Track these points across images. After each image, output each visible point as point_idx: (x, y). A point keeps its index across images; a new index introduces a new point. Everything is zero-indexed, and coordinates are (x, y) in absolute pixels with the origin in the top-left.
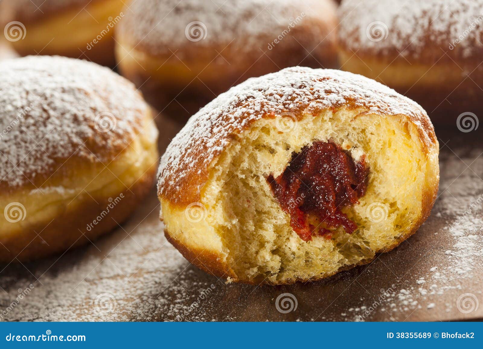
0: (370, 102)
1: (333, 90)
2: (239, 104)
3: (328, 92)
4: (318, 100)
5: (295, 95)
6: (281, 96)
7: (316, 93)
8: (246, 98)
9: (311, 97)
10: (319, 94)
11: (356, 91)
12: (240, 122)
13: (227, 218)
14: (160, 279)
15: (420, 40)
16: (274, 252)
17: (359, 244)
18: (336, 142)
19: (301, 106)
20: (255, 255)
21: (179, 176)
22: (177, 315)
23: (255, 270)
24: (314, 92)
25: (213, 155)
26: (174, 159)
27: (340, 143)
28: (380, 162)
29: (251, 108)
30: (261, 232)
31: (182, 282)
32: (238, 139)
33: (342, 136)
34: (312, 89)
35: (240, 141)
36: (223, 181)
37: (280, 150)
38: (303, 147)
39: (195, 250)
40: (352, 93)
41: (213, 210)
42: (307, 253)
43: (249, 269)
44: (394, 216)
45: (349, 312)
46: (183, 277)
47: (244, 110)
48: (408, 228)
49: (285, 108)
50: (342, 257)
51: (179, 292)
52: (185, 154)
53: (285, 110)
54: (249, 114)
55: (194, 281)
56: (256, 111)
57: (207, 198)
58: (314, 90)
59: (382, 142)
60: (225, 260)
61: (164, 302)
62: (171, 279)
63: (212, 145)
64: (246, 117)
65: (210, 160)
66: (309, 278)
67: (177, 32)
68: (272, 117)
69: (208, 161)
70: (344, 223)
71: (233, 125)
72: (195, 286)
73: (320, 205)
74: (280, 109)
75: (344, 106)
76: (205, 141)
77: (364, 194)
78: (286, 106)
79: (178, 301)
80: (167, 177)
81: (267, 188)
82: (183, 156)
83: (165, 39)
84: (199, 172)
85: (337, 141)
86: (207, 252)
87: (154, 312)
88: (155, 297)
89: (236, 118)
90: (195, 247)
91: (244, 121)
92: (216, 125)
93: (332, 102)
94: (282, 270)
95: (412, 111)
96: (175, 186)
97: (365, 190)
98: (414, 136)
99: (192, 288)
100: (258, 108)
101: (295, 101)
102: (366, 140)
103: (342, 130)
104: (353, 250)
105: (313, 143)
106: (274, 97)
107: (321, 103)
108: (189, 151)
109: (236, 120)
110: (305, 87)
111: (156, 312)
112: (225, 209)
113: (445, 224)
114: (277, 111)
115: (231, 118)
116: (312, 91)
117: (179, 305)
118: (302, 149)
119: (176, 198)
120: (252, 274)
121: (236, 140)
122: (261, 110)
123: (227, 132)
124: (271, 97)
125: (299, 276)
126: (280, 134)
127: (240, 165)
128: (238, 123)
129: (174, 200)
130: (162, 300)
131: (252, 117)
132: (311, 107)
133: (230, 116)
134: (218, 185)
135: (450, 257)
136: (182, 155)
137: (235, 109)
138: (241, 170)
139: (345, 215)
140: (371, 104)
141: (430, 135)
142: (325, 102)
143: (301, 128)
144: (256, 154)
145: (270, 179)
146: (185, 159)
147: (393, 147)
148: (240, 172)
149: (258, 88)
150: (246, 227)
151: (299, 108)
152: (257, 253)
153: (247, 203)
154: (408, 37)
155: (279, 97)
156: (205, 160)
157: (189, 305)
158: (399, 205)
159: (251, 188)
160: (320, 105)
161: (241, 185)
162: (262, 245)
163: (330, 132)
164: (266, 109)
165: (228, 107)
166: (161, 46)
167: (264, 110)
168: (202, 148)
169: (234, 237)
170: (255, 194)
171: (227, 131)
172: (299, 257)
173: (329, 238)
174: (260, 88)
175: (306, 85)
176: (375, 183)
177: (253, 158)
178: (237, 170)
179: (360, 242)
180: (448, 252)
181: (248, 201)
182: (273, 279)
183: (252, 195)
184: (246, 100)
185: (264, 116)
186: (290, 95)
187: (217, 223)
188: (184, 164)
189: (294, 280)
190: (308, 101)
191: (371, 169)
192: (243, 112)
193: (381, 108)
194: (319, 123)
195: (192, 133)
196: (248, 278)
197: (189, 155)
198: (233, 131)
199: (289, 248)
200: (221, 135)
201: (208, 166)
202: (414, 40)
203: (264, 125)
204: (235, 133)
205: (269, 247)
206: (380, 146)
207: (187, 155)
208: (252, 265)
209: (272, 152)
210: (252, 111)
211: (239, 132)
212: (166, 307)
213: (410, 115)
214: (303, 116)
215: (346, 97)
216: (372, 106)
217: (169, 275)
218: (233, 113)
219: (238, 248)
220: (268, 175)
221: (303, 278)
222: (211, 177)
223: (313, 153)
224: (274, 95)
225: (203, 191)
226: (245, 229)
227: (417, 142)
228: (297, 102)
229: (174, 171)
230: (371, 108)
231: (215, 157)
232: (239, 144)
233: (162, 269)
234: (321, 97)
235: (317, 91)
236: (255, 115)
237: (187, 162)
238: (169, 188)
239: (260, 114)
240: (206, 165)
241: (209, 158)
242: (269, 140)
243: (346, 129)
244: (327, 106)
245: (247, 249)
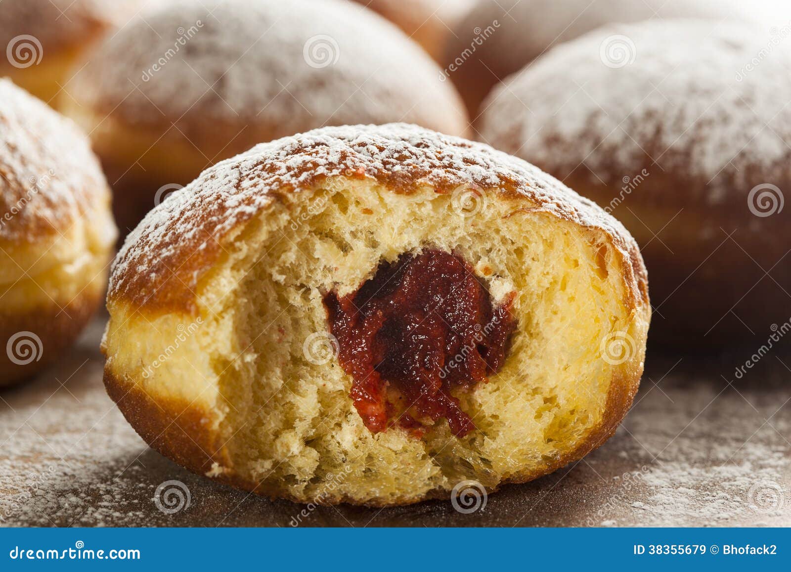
1: (479, 160)
2: (298, 151)
3: (469, 162)
4: (449, 169)
5: (406, 153)
6: (381, 149)
7: (448, 158)
8: (314, 144)
9: (437, 163)
10: (451, 161)
11: (521, 173)
12: (296, 176)
13: (238, 347)
14: (74, 470)
15: (634, 157)
16: (309, 442)
17: (470, 460)
18: (465, 256)
19: (417, 172)
20: (272, 437)
21: (160, 254)
22: (99, 523)
23: (268, 464)
24: (443, 157)
25: (234, 220)
26: (156, 228)
27: (473, 260)
28: (540, 315)
29: (322, 157)
30: (292, 398)
31: (117, 480)
32: (287, 204)
33: (478, 248)
34: (440, 153)
35: (290, 207)
36: (243, 273)
37: (360, 246)
38: (402, 251)
39: (161, 401)
40: (511, 173)
41: (214, 323)
42: (370, 457)
43: (256, 459)
44: (548, 418)
46: (119, 473)
47: (308, 158)
48: (574, 441)
49: (385, 168)
50: (437, 471)
51: (108, 492)
52: (179, 219)
53: (385, 171)
54: (316, 165)
55: (141, 482)
56: (331, 164)
57: (208, 299)
58: (442, 155)
59: (550, 277)
60: (215, 426)
61: (77, 503)
62: (96, 473)
63: (237, 204)
64: (310, 169)
65: (228, 228)
66: (368, 498)
67: (183, 87)
68: (357, 176)
69: (223, 229)
70: (451, 413)
71: (281, 178)
72: (142, 488)
73: (411, 372)
74: (376, 168)
75: (496, 188)
76: (223, 197)
77: (499, 371)
78: (388, 166)
79: (106, 504)
80: (134, 259)
81: (321, 314)
82: (174, 223)
83: (158, 95)
84: (203, 246)
85: (469, 256)
87: (55, 512)
88: (62, 493)
89: (289, 169)
90: (164, 394)
91: (304, 176)
92: (250, 176)
93: (475, 176)
94: (317, 479)
96: (150, 272)
97: (502, 364)
98: (614, 274)
99: (134, 490)
100: (334, 158)
101: (405, 163)
102: (520, 269)
103: (479, 236)
104: (459, 468)
105: (423, 250)
106: (367, 149)
107: (454, 174)
108: (188, 214)
109: (289, 172)
110: (427, 146)
111: (59, 514)
112: (237, 329)
114: (370, 170)
115: (279, 168)
116: (439, 156)
117: (105, 510)
118: (400, 256)
119: (145, 296)
120: (261, 470)
121: (282, 203)
122: (339, 164)
123: (268, 187)
124: (361, 148)
125: (349, 492)
126: (366, 215)
127: (279, 258)
128: (292, 176)
129: (142, 298)
130: (73, 499)
131: (321, 170)
132: (434, 176)
133: (278, 164)
134: (233, 277)
135: (641, 511)
136: (171, 221)
137: (289, 156)
138: (280, 266)
139: (457, 401)
140: (544, 198)
142: (460, 173)
143: (408, 211)
144: (314, 244)
145: (330, 300)
146: (178, 225)
147: (569, 290)
148: (277, 268)
149: (337, 135)
150: (268, 378)
151: (412, 174)
152: (277, 435)
153: (278, 333)
154: (614, 149)
155: (377, 151)
156: (219, 227)
157: (126, 513)
158: (561, 401)
159: (291, 309)
160: (453, 177)
161: (272, 295)
162: (289, 425)
163: (460, 233)
164: (349, 162)
165: (278, 152)
166: (146, 107)
167: (345, 164)
168: (216, 207)
169: (242, 389)
170: (296, 322)
171: (270, 185)
172: (353, 461)
173: (418, 434)
174: (342, 135)
175: (429, 144)
176: (522, 356)
177: (305, 248)
178: (272, 265)
179: (474, 459)
180: (637, 504)
181: (281, 331)
182: (297, 491)
183: (289, 322)
184: (313, 147)
185: (343, 172)
186: (398, 152)
187: (217, 350)
188: (174, 234)
189: (338, 499)
190: (431, 167)
191: (521, 324)
192: (304, 161)
193: (563, 208)
194: (443, 210)
195: (199, 189)
196: (251, 476)
197: (187, 220)
198: (281, 188)
199: (339, 443)
200: (256, 190)
201: (221, 236)
202: (623, 157)
203: (339, 189)
204: (284, 191)
205: (301, 427)
206: (546, 283)
207: (182, 220)
208: (263, 456)
209: (344, 248)
210: (322, 161)
211: (291, 190)
212: (79, 509)
213: (613, 235)
214: (417, 188)
215: (502, 175)
216: (546, 202)
217: (93, 467)
218: (285, 161)
219: (245, 413)
220: (328, 290)
221: (357, 498)
222: (224, 258)
223: (419, 270)
224: (367, 146)
225: (203, 282)
226: (264, 380)
227: (618, 286)
228: (408, 165)
229: (152, 247)
230: (544, 204)
231: (238, 222)
232: (288, 212)
233: (79, 458)
234: (455, 165)
235: (448, 156)
236: (327, 169)
237: (181, 230)
238: (136, 278)
239: (338, 169)
240: (218, 235)
241: (227, 222)
242: (342, 223)
243: (489, 238)
244: (464, 181)
245: (260, 423)
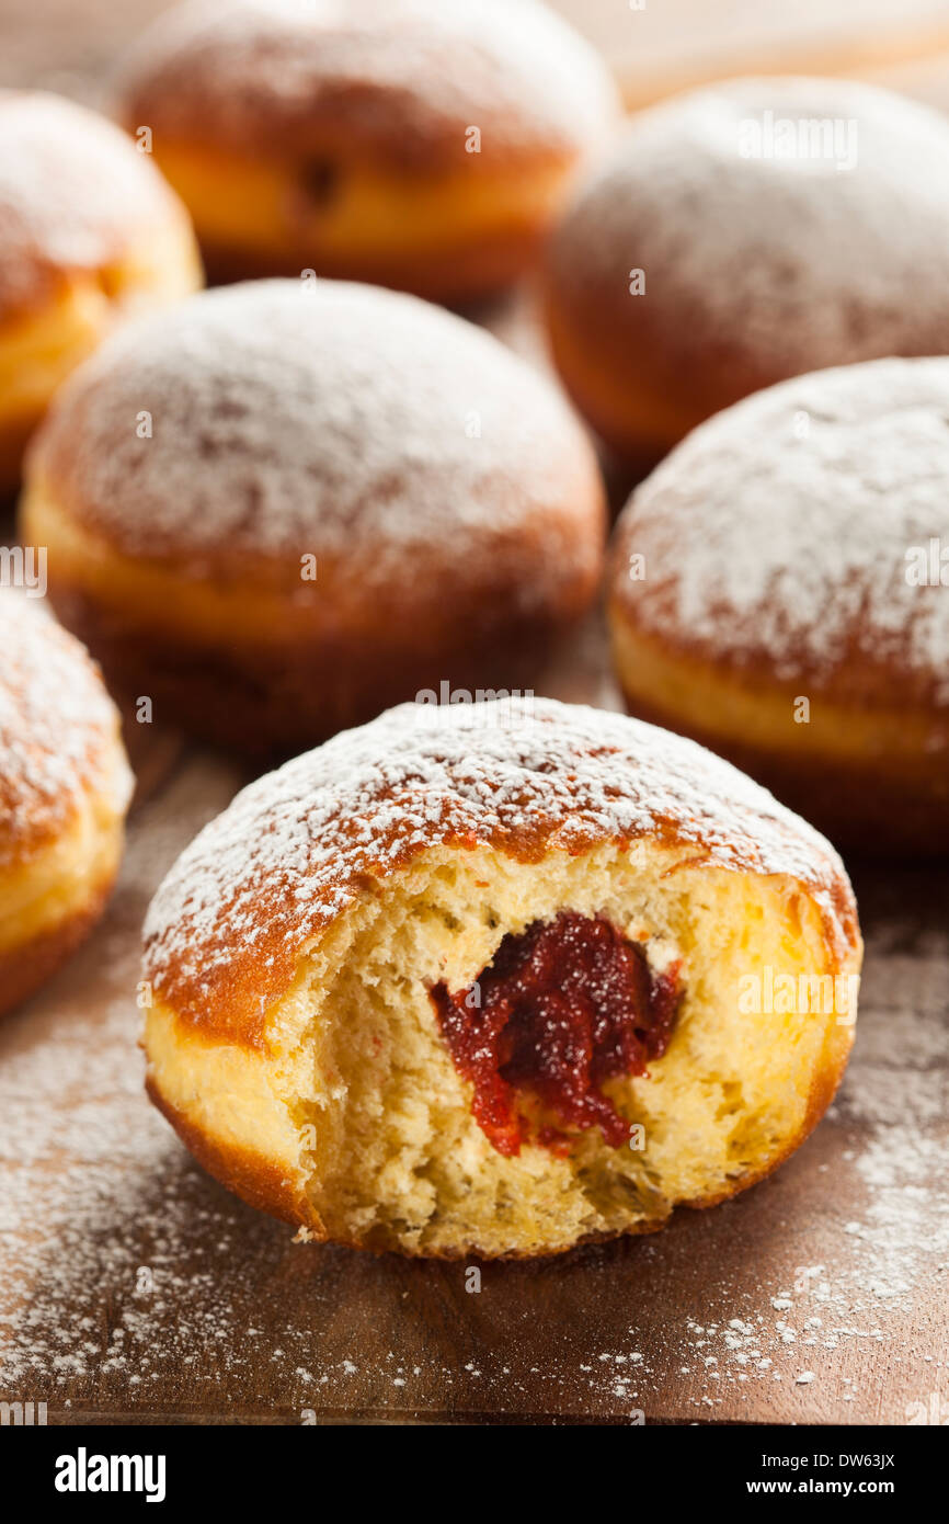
0: (712, 833)
1: (625, 788)
2: (384, 793)
3: (612, 792)
4: (586, 813)
5: (530, 792)
6: (495, 788)
7: (583, 790)
8: (404, 777)
9: (571, 802)
10: (590, 795)
11: (681, 796)
12: (386, 845)
13: (322, 1084)
14: (112, 1186)
15: (834, 642)
16: (420, 1172)
17: (633, 1177)
18: (613, 919)
19: (544, 825)
20: (372, 1175)
21: (212, 957)
22: (157, 1301)
23: (370, 1213)
24: (577, 789)
25: (309, 926)
26: (203, 906)
27: (623, 922)
28: (714, 980)
29: (416, 812)
30: (396, 1120)
31: (170, 1205)
32: (376, 890)
33: (630, 906)
34: (572, 779)
35: (380, 894)
36: (324, 993)
37: (474, 923)
38: (530, 922)
39: (224, 1146)
40: (670, 802)
41: (291, 1060)
42: (502, 1184)
43: (354, 1207)
44: (731, 1122)
45: (600, 1362)
46: (171, 1190)
47: (398, 813)
48: (764, 1156)
49: (502, 822)
50: (591, 1209)
51: (162, 1233)
52: (233, 903)
53: (502, 829)
54: (411, 828)
55: (203, 1208)
56: (429, 823)
57: (280, 1030)
58: (578, 783)
59: (726, 931)
60: (300, 1185)
61: (123, 1258)
62: (142, 1191)
63: (310, 895)
64: (404, 834)
65: (303, 937)
66: (502, 1250)
67: (201, 506)
68: (469, 845)
69: (295, 938)
70: (604, 1120)
71: (367, 850)
72: (205, 1222)
73: (549, 1067)
74: (490, 825)
75: (649, 836)
76: (290, 881)
77: (664, 1053)
78: (506, 818)
79: (160, 1259)
80: (176, 951)
81: (427, 1012)
82: (228, 907)
83: (167, 519)
84: (270, 962)
85: (617, 918)
86: (256, 1159)
87: (97, 1281)
88: (100, 1238)
89: (375, 833)
90: (229, 1140)
91: (396, 845)
92: (324, 840)
93: (622, 821)
94: (435, 1218)
95: (813, 865)
96: (199, 981)
97: (667, 1044)
98: (810, 933)
99: (194, 1227)
100: (434, 814)
101: (528, 809)
102: (686, 923)
103: (634, 893)
104: (619, 1192)
105: (557, 916)
106: (477, 789)
107: (593, 821)
108: (245, 897)
109: (375, 838)
110: (555, 769)
111: (103, 1284)
112: (321, 1063)
113: (847, 1144)
114: (482, 831)
115: (362, 830)
116: (572, 785)
117: (162, 1273)
118: (527, 926)
119: (196, 1012)
120: (361, 1222)
121: (371, 891)
122: (442, 822)
123: (349, 867)
124: (468, 786)
125: (477, 1242)
126: (480, 888)
127: (369, 952)
128: (380, 846)
129: (191, 1015)
130: (118, 1252)
131: (418, 836)
132: (567, 832)
133: (361, 823)
134: (311, 1000)
135: (858, 1243)
136: (223, 903)
137: (373, 803)
138: (370, 964)
139: (609, 1101)
140: (716, 838)
141: (847, 928)
142: (602, 819)
143: (535, 879)
144: (413, 929)
145: (439, 993)
146: (232, 914)
147: (753, 948)
148: (367, 968)
149: (433, 753)
150: (363, 1105)
151: (538, 827)
152: (378, 1170)
153: (372, 1045)
154: (805, 630)
155: (487, 790)
156: (289, 934)
157: (188, 1277)
158: (747, 1093)
159: (388, 1009)
160: (591, 827)
161: (363, 998)
162: (394, 1150)
163: (605, 894)
164: (454, 821)
165: (357, 794)
166: (151, 534)
167: (449, 823)
168: (282, 898)
169: (330, 1129)
170: (395, 1024)
171: (352, 864)
172: (480, 1192)
173: (563, 1154)
174: (441, 753)
175: (557, 765)
176: (693, 1028)
177: (404, 937)
178: (359, 964)
179: (637, 1172)
180: (853, 1227)
181: (376, 1041)
182: (411, 1240)
183: (386, 1026)
184: (404, 782)
185: (448, 838)
186: (518, 790)
187: (295, 1093)
188: (228, 929)
189: (463, 1250)
190: (562, 812)
191: (690, 994)
192: (394, 820)
193: (740, 851)
194: (581, 873)
195: (254, 847)
196: (348, 1232)
197: (245, 908)
198: (367, 868)
199: (459, 1165)
200: (334, 872)
201: (293, 949)
202: (818, 642)
203: (444, 860)
204: (371, 872)
205: (411, 1158)
206: (721, 941)
207: (237, 906)
208: (364, 1202)
209: (452, 923)
210: (418, 821)
211: (381, 872)
212: (127, 1273)
213: (807, 879)
214: (545, 851)
215: (657, 814)
216: (717, 845)
217: (137, 1180)
218: (369, 816)
219: (337, 1158)
220: (436, 982)
221: (488, 1250)
222: (300, 978)
223: (554, 940)
224: (476, 784)
225: (273, 1010)
226: (359, 1109)
227: (817, 949)
228: (533, 812)
229: (201, 941)
230: (714, 849)
231: (314, 930)
232: (378, 900)
233: (118, 1160)
234: (594, 804)
235: (584, 785)
236: (426, 833)
237: (237, 926)
238: (181, 982)
239: (440, 832)
240: (289, 948)
241: (300, 929)
242: (451, 898)
243: (643, 890)
244: (607, 833)
245: (357, 1160)
